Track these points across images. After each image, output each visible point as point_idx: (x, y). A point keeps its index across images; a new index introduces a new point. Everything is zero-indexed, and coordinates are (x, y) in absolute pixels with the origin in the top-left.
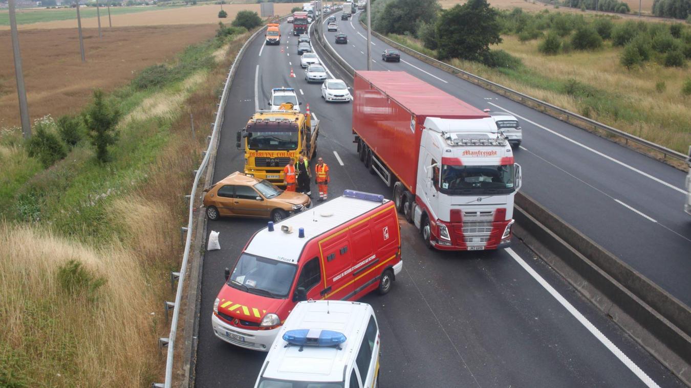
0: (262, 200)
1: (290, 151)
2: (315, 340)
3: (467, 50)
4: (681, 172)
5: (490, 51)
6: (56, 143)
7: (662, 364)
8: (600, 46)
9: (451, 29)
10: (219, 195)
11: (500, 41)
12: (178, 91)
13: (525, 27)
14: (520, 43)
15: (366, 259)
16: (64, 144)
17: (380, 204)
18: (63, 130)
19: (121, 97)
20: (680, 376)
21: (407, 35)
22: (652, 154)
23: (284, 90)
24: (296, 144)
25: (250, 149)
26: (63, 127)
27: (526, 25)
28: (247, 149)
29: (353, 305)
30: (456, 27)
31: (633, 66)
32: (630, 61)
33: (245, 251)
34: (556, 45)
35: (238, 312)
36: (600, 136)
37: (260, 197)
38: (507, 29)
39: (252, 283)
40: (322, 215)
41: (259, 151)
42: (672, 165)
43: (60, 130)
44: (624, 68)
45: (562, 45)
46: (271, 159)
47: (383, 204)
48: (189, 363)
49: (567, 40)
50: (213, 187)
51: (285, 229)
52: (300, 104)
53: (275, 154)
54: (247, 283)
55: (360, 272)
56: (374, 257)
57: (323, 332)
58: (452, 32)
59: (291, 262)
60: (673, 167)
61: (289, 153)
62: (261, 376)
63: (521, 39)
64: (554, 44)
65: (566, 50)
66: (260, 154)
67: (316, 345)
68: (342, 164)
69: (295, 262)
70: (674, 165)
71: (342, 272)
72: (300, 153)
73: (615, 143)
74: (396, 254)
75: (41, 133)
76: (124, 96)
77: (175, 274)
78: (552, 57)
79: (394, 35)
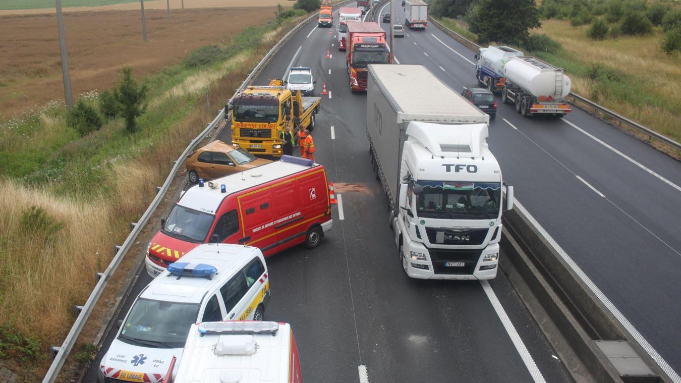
0: (235, 165)
1: (271, 123)
2: (190, 271)
3: (506, 34)
4: (660, 153)
5: (530, 36)
6: (94, 115)
7: (531, 316)
8: (649, 31)
9: (491, 13)
10: (200, 160)
11: (539, 25)
12: (219, 69)
13: (579, 12)
14: (572, 28)
15: (290, 215)
16: (101, 117)
17: (309, 167)
18: (104, 104)
19: (170, 75)
20: (540, 326)
21: (459, 18)
22: (640, 136)
23: (300, 70)
24: (277, 116)
25: (236, 121)
26: (104, 101)
27: (580, 10)
28: (233, 121)
29: (245, 248)
30: (495, 11)
31: (673, 52)
32: (671, 46)
33: (178, 204)
34: (603, 29)
35: (163, 253)
36: (598, 118)
37: (233, 162)
38: (562, 14)
39: (178, 230)
40: (253, 175)
41: (243, 123)
42: (653, 146)
43: (101, 104)
44: (664, 54)
45: (610, 29)
46: (254, 130)
47: (312, 168)
48: (123, 295)
49: (618, 25)
50: (194, 153)
51: (211, 185)
52: (314, 83)
53: (258, 126)
54: (175, 230)
55: (282, 226)
56: (298, 214)
57: (200, 265)
58: (492, 17)
59: (210, 213)
60: (654, 148)
61: (270, 125)
62: (139, 297)
63: (573, 24)
64: (602, 29)
65: (614, 35)
66: (245, 125)
67: (190, 275)
68: (333, 137)
69: (214, 213)
70: (656, 147)
71: (263, 225)
72: (281, 125)
73: (610, 124)
74: (326, 213)
75: (81, 106)
76: (172, 74)
77: (133, 224)
78: (598, 42)
79: (446, 19)
